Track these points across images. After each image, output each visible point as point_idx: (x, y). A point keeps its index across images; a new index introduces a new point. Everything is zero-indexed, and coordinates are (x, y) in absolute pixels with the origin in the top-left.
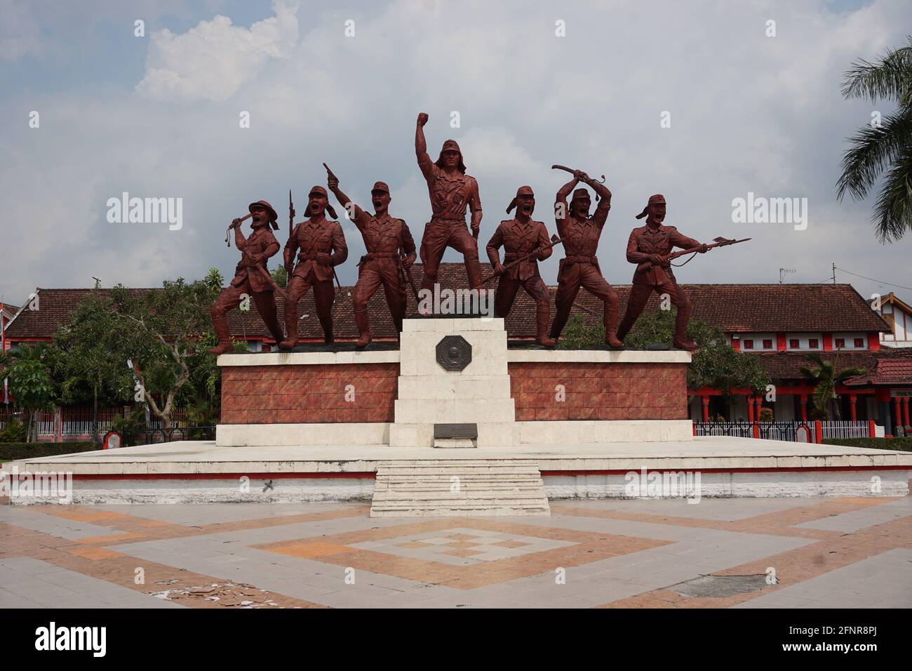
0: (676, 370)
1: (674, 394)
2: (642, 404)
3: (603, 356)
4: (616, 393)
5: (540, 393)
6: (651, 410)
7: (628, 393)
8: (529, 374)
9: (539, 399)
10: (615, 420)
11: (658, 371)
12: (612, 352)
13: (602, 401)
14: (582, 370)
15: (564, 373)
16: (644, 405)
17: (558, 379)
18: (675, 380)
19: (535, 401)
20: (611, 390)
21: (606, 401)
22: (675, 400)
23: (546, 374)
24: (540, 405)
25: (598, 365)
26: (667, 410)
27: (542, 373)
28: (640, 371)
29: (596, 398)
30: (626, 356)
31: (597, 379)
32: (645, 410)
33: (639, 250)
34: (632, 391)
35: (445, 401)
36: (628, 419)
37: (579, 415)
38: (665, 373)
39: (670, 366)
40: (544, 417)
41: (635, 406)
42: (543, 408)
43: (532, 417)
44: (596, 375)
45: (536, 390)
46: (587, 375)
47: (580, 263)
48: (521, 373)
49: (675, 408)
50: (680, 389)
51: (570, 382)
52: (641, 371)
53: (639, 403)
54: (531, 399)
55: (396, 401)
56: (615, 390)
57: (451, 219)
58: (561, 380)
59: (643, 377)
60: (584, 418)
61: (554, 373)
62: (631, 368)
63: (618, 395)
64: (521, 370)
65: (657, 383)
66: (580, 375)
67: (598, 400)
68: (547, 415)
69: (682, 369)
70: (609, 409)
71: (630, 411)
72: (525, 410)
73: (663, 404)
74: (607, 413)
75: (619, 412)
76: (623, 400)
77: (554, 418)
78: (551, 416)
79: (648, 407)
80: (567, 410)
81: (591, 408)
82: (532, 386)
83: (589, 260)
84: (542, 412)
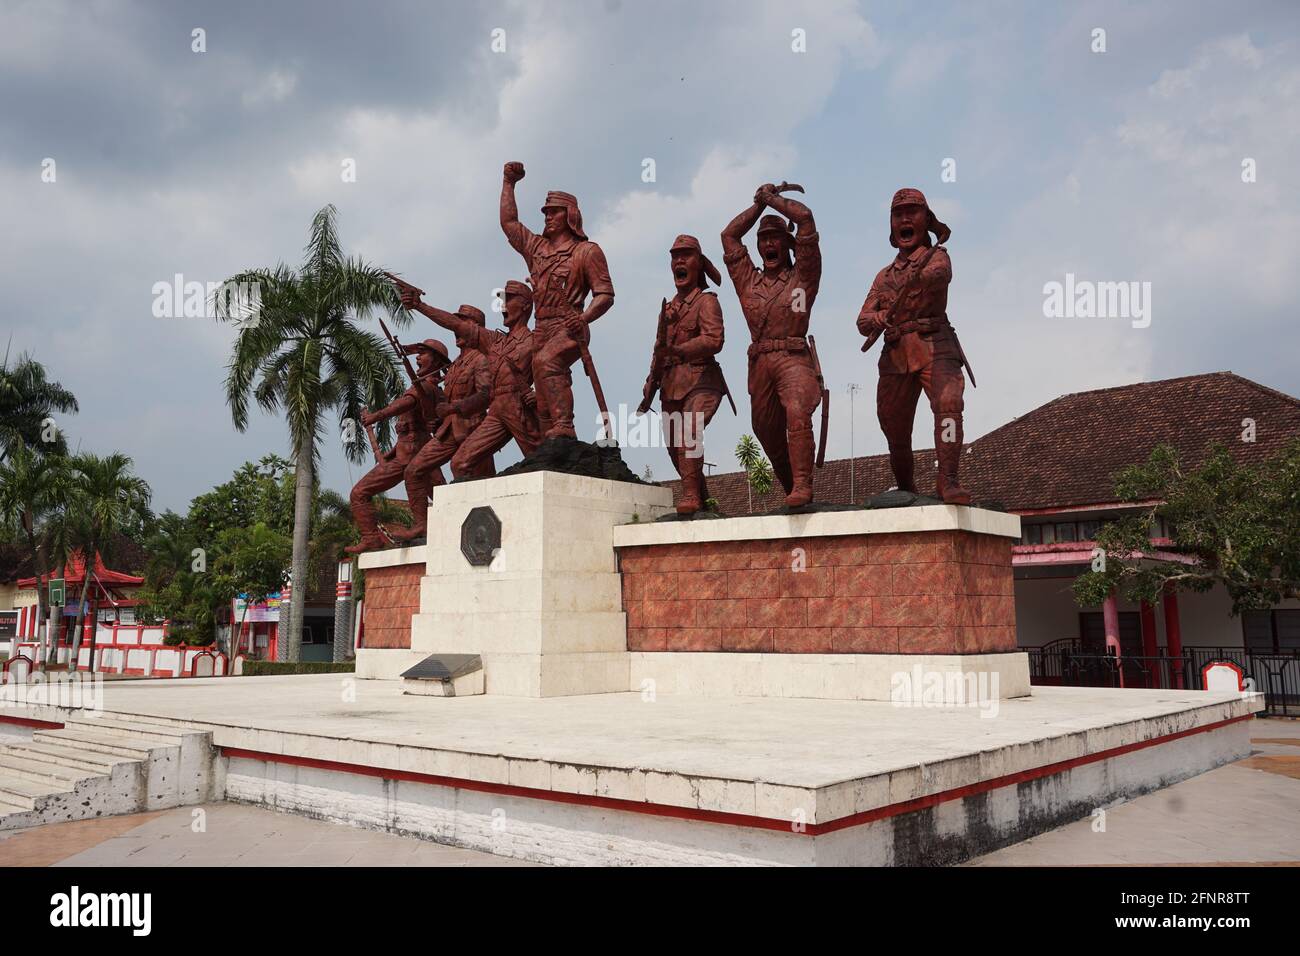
0: (929, 546)
1: (925, 598)
2: (858, 620)
3: (777, 526)
4: (807, 599)
5: (675, 600)
6: (877, 632)
7: (831, 598)
8: (658, 567)
9: (671, 612)
10: (806, 651)
11: (892, 550)
12: (794, 517)
13: (780, 615)
14: (745, 555)
15: (714, 562)
16: (861, 622)
17: (703, 574)
18: (928, 568)
19: (666, 615)
20: (797, 593)
21: (789, 614)
22: (929, 612)
23: (685, 566)
24: (674, 623)
25: (773, 545)
26: (909, 634)
27: (678, 565)
28: (854, 552)
29: (769, 609)
30: (821, 524)
31: (772, 572)
32: (865, 633)
33: (878, 308)
34: (837, 594)
35: (463, 617)
36: (829, 651)
37: (740, 642)
38: (906, 554)
39: (917, 539)
40: (680, 645)
41: (844, 624)
42: (680, 628)
43: (661, 644)
44: (771, 564)
45: (669, 595)
46: (754, 565)
47: (767, 353)
48: (646, 565)
49: (928, 630)
50: (939, 587)
51: (724, 579)
52: (857, 553)
53: (852, 618)
54: (660, 611)
55: (414, 616)
56: (806, 593)
57: (549, 318)
58: (708, 576)
59: (861, 565)
60: (747, 647)
61: (697, 564)
62: (837, 547)
63: (811, 602)
64: (645, 559)
65: (888, 577)
66: (742, 565)
67: (773, 614)
68: (686, 641)
69: (944, 545)
70: (793, 632)
71: (835, 634)
72: (651, 632)
73: (901, 619)
74: (791, 638)
75: (814, 636)
76: (821, 612)
77: (697, 646)
78: (691, 643)
79: (870, 626)
80: (719, 633)
81: (761, 628)
82: (663, 589)
83: (782, 345)
84: (677, 635)
